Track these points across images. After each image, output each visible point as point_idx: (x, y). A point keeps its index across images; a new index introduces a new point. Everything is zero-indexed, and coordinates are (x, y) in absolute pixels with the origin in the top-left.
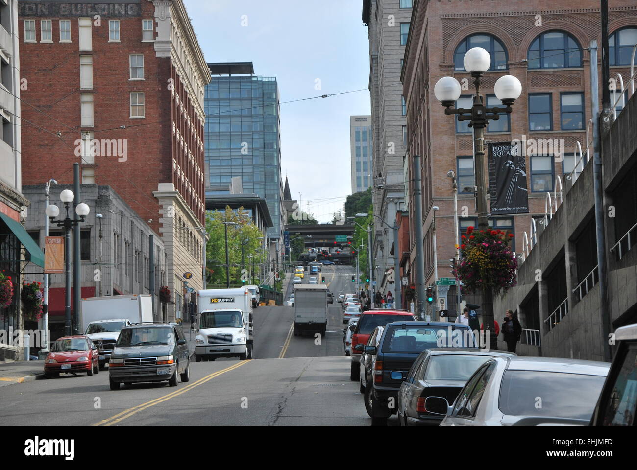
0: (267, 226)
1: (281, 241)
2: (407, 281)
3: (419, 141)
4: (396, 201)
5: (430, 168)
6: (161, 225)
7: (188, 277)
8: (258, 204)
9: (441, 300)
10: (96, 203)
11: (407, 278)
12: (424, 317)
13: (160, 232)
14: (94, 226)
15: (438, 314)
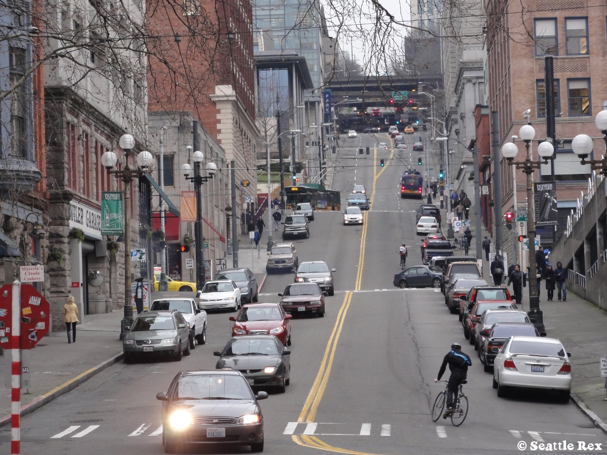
0: (305, 88)
1: (322, 105)
2: (487, 190)
3: (499, 50)
4: (474, 81)
5: (510, 88)
6: (219, 131)
7: (245, 185)
8: (296, 64)
9: (521, 223)
10: (179, 130)
11: (487, 187)
12: (502, 254)
13: (218, 138)
14: (177, 153)
15: (517, 239)
